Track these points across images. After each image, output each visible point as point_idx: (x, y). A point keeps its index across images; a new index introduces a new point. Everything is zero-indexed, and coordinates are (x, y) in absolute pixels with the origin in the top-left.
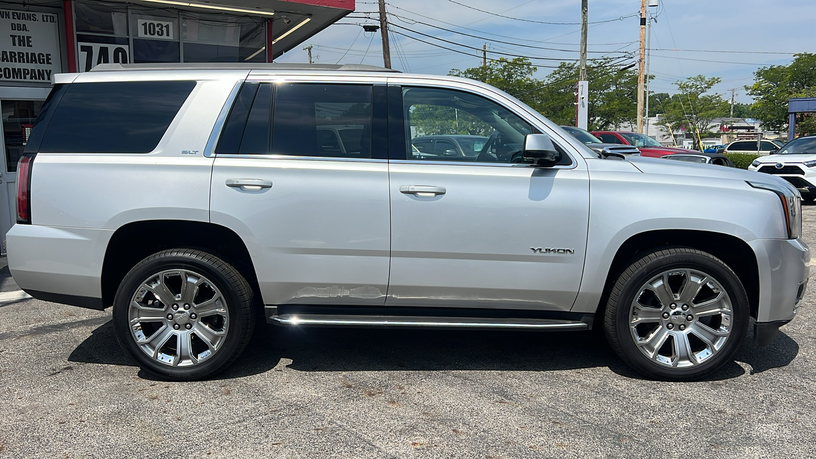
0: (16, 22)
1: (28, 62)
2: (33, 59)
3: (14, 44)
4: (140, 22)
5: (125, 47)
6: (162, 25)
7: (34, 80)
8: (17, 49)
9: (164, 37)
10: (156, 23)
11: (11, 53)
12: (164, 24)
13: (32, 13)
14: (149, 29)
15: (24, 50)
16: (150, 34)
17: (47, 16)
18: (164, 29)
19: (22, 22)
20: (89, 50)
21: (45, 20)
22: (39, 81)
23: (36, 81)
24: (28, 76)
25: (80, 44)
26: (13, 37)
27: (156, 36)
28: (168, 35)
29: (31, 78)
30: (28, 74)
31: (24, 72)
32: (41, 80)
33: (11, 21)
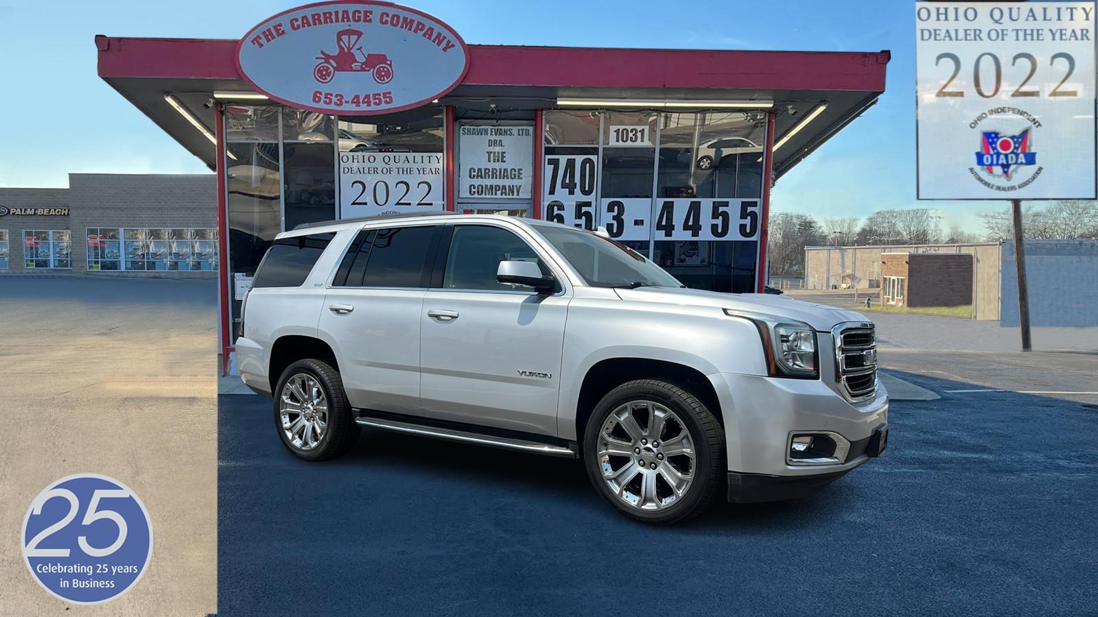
0: (493, 138)
1: (500, 178)
2: (504, 174)
3: (489, 161)
4: (613, 128)
5: (594, 158)
6: (636, 130)
7: (504, 196)
8: (491, 166)
9: (638, 144)
10: (629, 128)
11: (485, 169)
12: (639, 128)
13: (509, 128)
14: (621, 135)
15: (497, 165)
16: (623, 141)
17: (522, 130)
18: (639, 134)
19: (498, 138)
20: (555, 163)
21: (521, 134)
22: (509, 197)
23: (506, 197)
24: (499, 193)
25: (548, 157)
26: (489, 153)
27: (629, 144)
28: (642, 141)
29: (502, 194)
30: (499, 190)
31: (496, 189)
32: (511, 197)
33: (489, 137)
